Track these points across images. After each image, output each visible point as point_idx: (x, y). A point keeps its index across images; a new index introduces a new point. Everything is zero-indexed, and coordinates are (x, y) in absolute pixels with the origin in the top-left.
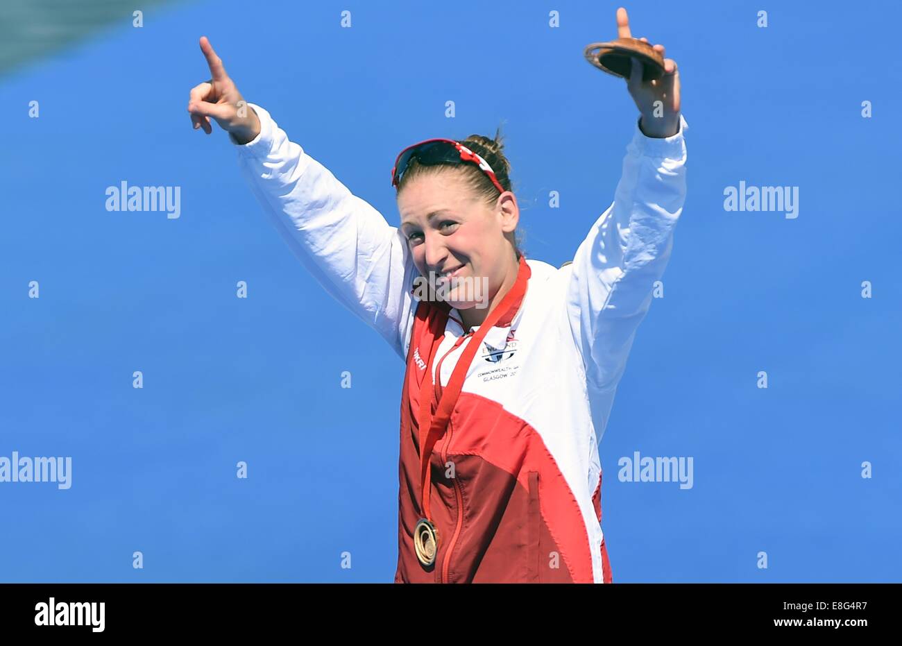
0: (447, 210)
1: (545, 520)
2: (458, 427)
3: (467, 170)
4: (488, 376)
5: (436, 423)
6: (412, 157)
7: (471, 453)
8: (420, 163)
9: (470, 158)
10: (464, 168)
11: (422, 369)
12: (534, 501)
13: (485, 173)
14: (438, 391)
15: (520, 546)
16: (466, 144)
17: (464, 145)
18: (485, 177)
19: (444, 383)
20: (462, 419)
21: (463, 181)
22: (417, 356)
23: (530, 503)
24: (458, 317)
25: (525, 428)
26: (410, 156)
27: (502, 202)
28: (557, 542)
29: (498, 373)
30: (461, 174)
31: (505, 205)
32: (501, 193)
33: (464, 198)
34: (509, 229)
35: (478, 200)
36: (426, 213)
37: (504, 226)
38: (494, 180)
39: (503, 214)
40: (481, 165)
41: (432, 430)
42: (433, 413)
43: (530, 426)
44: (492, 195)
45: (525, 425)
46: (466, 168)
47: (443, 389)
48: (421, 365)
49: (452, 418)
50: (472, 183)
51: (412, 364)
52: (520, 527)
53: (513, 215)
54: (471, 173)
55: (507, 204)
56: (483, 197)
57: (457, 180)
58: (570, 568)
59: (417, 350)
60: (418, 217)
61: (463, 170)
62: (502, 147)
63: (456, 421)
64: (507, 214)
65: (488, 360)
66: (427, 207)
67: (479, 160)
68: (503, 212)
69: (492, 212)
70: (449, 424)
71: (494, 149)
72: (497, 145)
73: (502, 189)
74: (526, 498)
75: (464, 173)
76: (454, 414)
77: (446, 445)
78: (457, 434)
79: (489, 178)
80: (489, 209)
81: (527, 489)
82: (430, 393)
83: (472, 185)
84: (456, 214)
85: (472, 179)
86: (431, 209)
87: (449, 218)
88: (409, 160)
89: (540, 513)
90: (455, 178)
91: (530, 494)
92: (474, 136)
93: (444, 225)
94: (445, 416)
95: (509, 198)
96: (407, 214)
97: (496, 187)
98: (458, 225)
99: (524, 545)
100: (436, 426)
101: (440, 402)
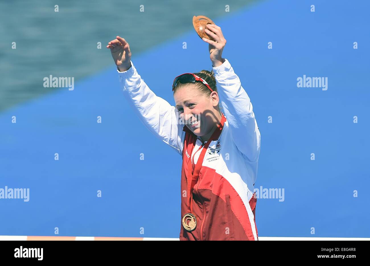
0: (191, 100)
1: (234, 212)
2: (202, 179)
3: (198, 84)
4: (210, 160)
5: (194, 178)
6: (178, 80)
7: (206, 189)
8: (181, 82)
9: (199, 80)
10: (197, 84)
11: (188, 157)
12: (228, 206)
13: (205, 85)
14: (194, 166)
15: (225, 223)
16: (198, 74)
17: (197, 75)
18: (205, 86)
19: (195, 163)
20: (203, 176)
21: (197, 88)
22: (187, 153)
23: (227, 207)
24: (200, 138)
25: (222, 179)
26: (177, 80)
27: (212, 95)
28: (239, 220)
29: (214, 159)
30: (196, 86)
31: (213, 96)
32: (212, 92)
33: (197, 95)
34: (216, 105)
35: (203, 95)
36: (184, 101)
37: (213, 104)
38: (209, 87)
39: (212, 100)
40: (203, 82)
41: (193, 180)
42: (193, 174)
43: (224, 178)
44: (208, 93)
45: (222, 177)
46: (198, 83)
47: (195, 165)
48: (188, 156)
49: (199, 176)
50: (200, 89)
51: (185, 156)
52: (224, 216)
53: (217, 100)
54: (200, 85)
55: (214, 96)
56: (205, 94)
57: (194, 88)
58: (245, 229)
59: (187, 151)
60: (181, 103)
61: (196, 85)
62: (214, 74)
63: (201, 177)
64: (215, 100)
65: (210, 154)
66: (183, 99)
67: (202, 80)
68: (213, 99)
69: (208, 99)
70: (199, 178)
71: (210, 75)
72: (212, 73)
73: (212, 90)
74: (225, 205)
75: (197, 85)
76: (200, 174)
77: (197, 186)
78: (201, 181)
79: (207, 87)
80: (207, 98)
81: (226, 202)
82: (191, 167)
83: (200, 90)
84: (195, 101)
85: (200, 87)
86: (185, 100)
87: (192, 103)
88: (177, 82)
89: (232, 210)
90: (194, 87)
91: (227, 203)
92: (203, 71)
93: (190, 105)
94: (197, 175)
95: (215, 94)
96: (177, 102)
97: (210, 90)
98: (195, 105)
99: (227, 222)
100: (194, 179)
101: (195, 170)
